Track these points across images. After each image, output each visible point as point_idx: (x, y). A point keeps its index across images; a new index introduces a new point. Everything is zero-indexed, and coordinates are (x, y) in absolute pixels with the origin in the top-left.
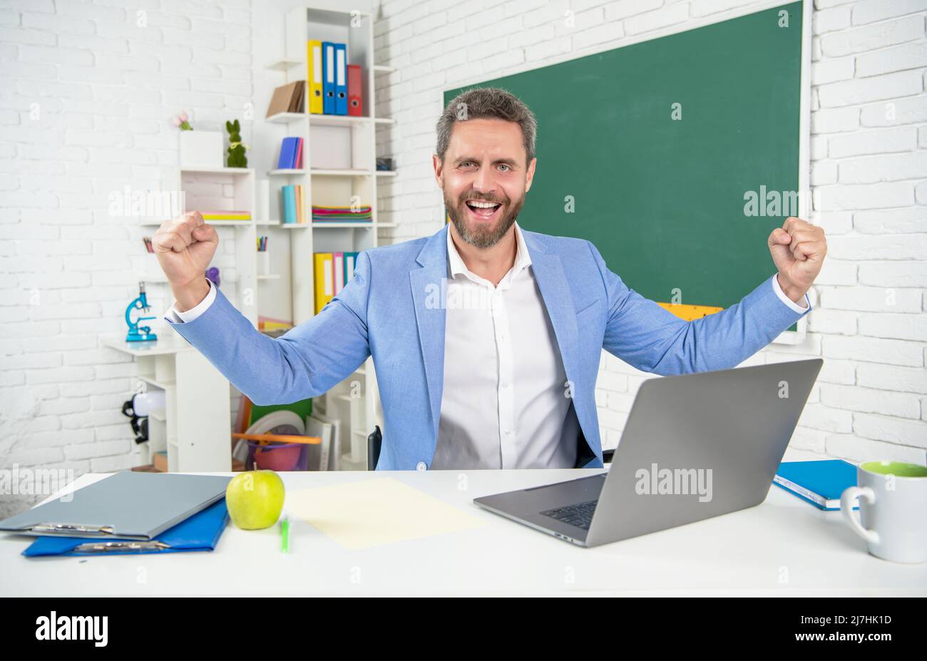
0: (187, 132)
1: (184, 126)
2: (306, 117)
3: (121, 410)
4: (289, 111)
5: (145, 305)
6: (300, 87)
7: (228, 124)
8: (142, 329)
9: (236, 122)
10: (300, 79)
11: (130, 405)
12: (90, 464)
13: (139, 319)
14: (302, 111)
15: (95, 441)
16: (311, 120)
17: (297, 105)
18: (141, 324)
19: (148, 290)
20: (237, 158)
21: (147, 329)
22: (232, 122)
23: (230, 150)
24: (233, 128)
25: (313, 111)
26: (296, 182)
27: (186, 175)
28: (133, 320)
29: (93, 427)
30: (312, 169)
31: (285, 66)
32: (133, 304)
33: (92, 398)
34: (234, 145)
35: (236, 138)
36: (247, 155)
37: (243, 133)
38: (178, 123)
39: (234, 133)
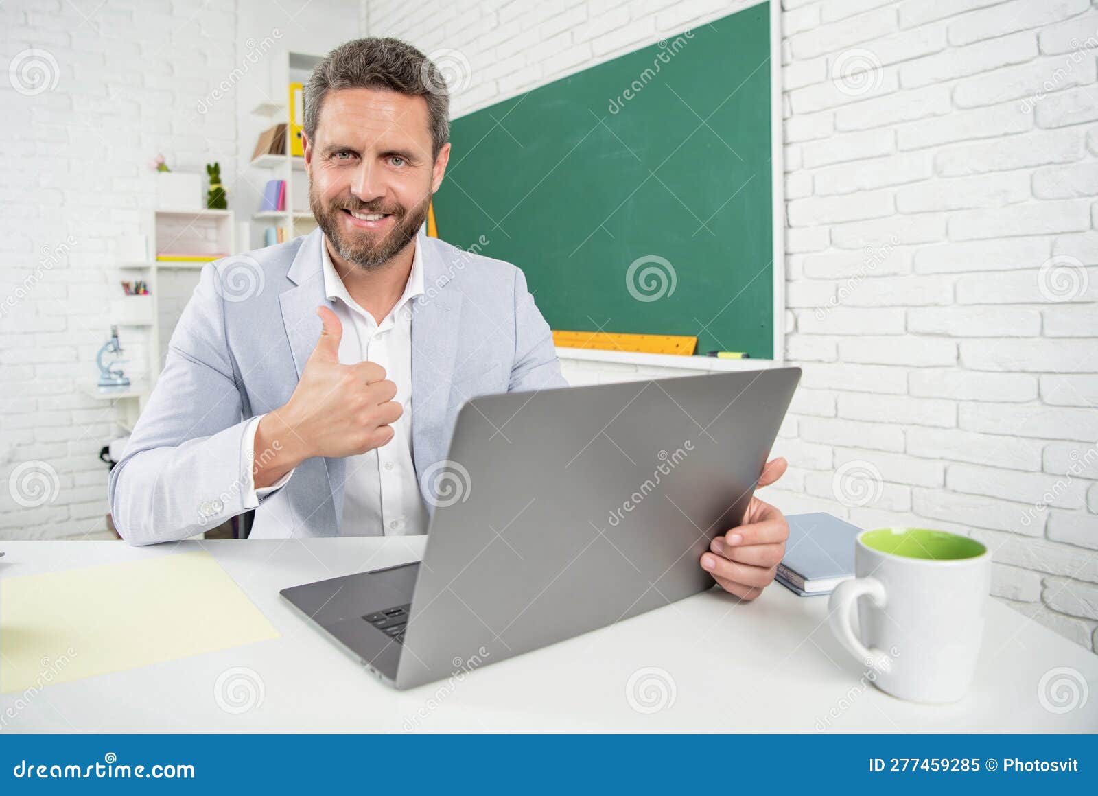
0: (164, 174)
1: (161, 167)
2: (288, 159)
3: (97, 456)
4: (270, 152)
5: (117, 349)
6: (281, 129)
7: (209, 167)
8: (115, 373)
9: (217, 165)
10: (281, 121)
11: (106, 450)
12: (69, 510)
13: (111, 364)
14: (283, 152)
15: (74, 486)
16: (293, 163)
17: (279, 147)
18: (112, 369)
19: (120, 333)
20: (217, 200)
21: (121, 374)
22: (213, 165)
23: (210, 193)
24: (214, 171)
25: (295, 153)
26: (281, 225)
27: (160, 216)
28: (105, 364)
29: (71, 472)
30: (295, 211)
31: (267, 109)
32: (104, 348)
33: (69, 443)
34: (214, 187)
35: (216, 180)
36: (228, 198)
37: (223, 176)
38: (156, 165)
39: (214, 175)
